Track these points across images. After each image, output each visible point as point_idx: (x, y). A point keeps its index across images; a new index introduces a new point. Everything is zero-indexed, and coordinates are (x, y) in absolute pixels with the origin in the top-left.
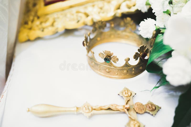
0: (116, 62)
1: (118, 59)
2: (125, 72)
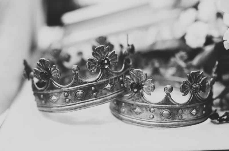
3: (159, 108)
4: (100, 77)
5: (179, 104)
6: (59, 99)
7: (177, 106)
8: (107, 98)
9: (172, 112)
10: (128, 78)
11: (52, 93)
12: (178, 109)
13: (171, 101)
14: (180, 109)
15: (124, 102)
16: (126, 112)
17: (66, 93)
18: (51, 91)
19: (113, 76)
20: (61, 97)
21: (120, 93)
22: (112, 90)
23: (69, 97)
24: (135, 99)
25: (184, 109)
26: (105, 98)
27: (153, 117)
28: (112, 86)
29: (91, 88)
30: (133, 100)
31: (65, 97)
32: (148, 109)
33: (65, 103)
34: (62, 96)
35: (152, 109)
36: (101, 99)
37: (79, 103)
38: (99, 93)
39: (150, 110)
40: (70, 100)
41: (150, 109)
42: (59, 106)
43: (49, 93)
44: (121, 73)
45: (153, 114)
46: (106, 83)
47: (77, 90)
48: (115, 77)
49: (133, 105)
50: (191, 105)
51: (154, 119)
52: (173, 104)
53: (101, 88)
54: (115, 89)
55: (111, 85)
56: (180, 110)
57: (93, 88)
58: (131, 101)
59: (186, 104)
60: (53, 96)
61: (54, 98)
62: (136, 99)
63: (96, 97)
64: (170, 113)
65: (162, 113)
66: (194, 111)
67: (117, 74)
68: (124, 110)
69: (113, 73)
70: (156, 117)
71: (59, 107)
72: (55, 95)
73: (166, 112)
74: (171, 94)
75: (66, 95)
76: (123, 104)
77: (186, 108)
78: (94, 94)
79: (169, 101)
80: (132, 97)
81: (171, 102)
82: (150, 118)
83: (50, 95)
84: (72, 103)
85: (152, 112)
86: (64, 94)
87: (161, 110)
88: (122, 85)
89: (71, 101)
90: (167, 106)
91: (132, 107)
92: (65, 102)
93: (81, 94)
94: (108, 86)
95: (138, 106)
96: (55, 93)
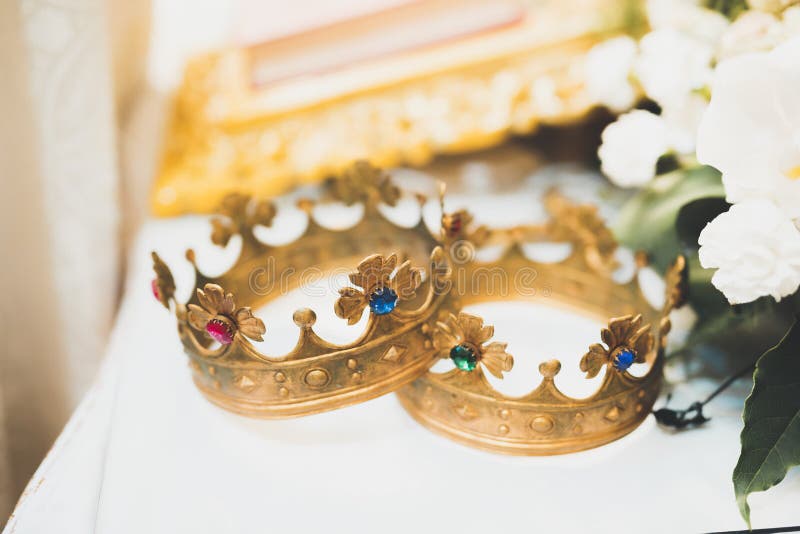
0: (503, 372)
1: (512, 361)
2: (541, 423)
3: (523, 411)
4: (371, 334)
5: (574, 401)
6: (259, 387)
7: (570, 405)
8: (388, 381)
9: (556, 420)
10: (443, 329)
11: (241, 369)
12: (571, 414)
13: (555, 393)
14: (577, 412)
15: (431, 385)
16: (435, 410)
17: (280, 374)
18: (238, 364)
19: (403, 325)
20: (264, 382)
21: (419, 365)
22: (401, 361)
23: (289, 383)
24: (460, 384)
25: (586, 411)
26: (383, 383)
27: (508, 431)
28: (401, 351)
29: (347, 364)
30: (454, 384)
31: (277, 384)
32: (496, 412)
33: (276, 398)
34: (269, 379)
35: (505, 412)
36: (372, 387)
37: (315, 399)
38: (368, 373)
39: (500, 414)
40: (289, 391)
41: (500, 412)
42: (260, 402)
43: (231, 366)
44: (424, 312)
45: (507, 423)
46: (384, 347)
47: (309, 367)
48: (408, 327)
49: (454, 396)
50: (607, 401)
51: (509, 435)
52: (558, 401)
53: (373, 361)
54: (408, 358)
55: (397, 351)
56: (578, 415)
57: (351, 361)
58: (451, 387)
59: (594, 399)
60: (244, 377)
61: (246, 382)
62: (464, 384)
63: (359, 383)
64: (552, 423)
65: (532, 422)
66: (613, 413)
67: (415, 317)
68: (430, 403)
69: (404, 317)
70: (514, 432)
71: (259, 405)
72: (248, 376)
73: (540, 420)
74: (556, 378)
75: (278, 379)
76: (429, 389)
77: (592, 409)
78: (355, 375)
79: (551, 395)
80: (452, 377)
81: (554, 397)
82: (499, 431)
83: (236, 373)
84: (295, 398)
85: (506, 419)
86: (275, 376)
87: (528, 416)
88: (427, 343)
89: (294, 393)
90: (545, 405)
91: (453, 400)
92: (278, 394)
93: (321, 378)
94: (392, 353)
95: (469, 401)
96: (249, 370)
